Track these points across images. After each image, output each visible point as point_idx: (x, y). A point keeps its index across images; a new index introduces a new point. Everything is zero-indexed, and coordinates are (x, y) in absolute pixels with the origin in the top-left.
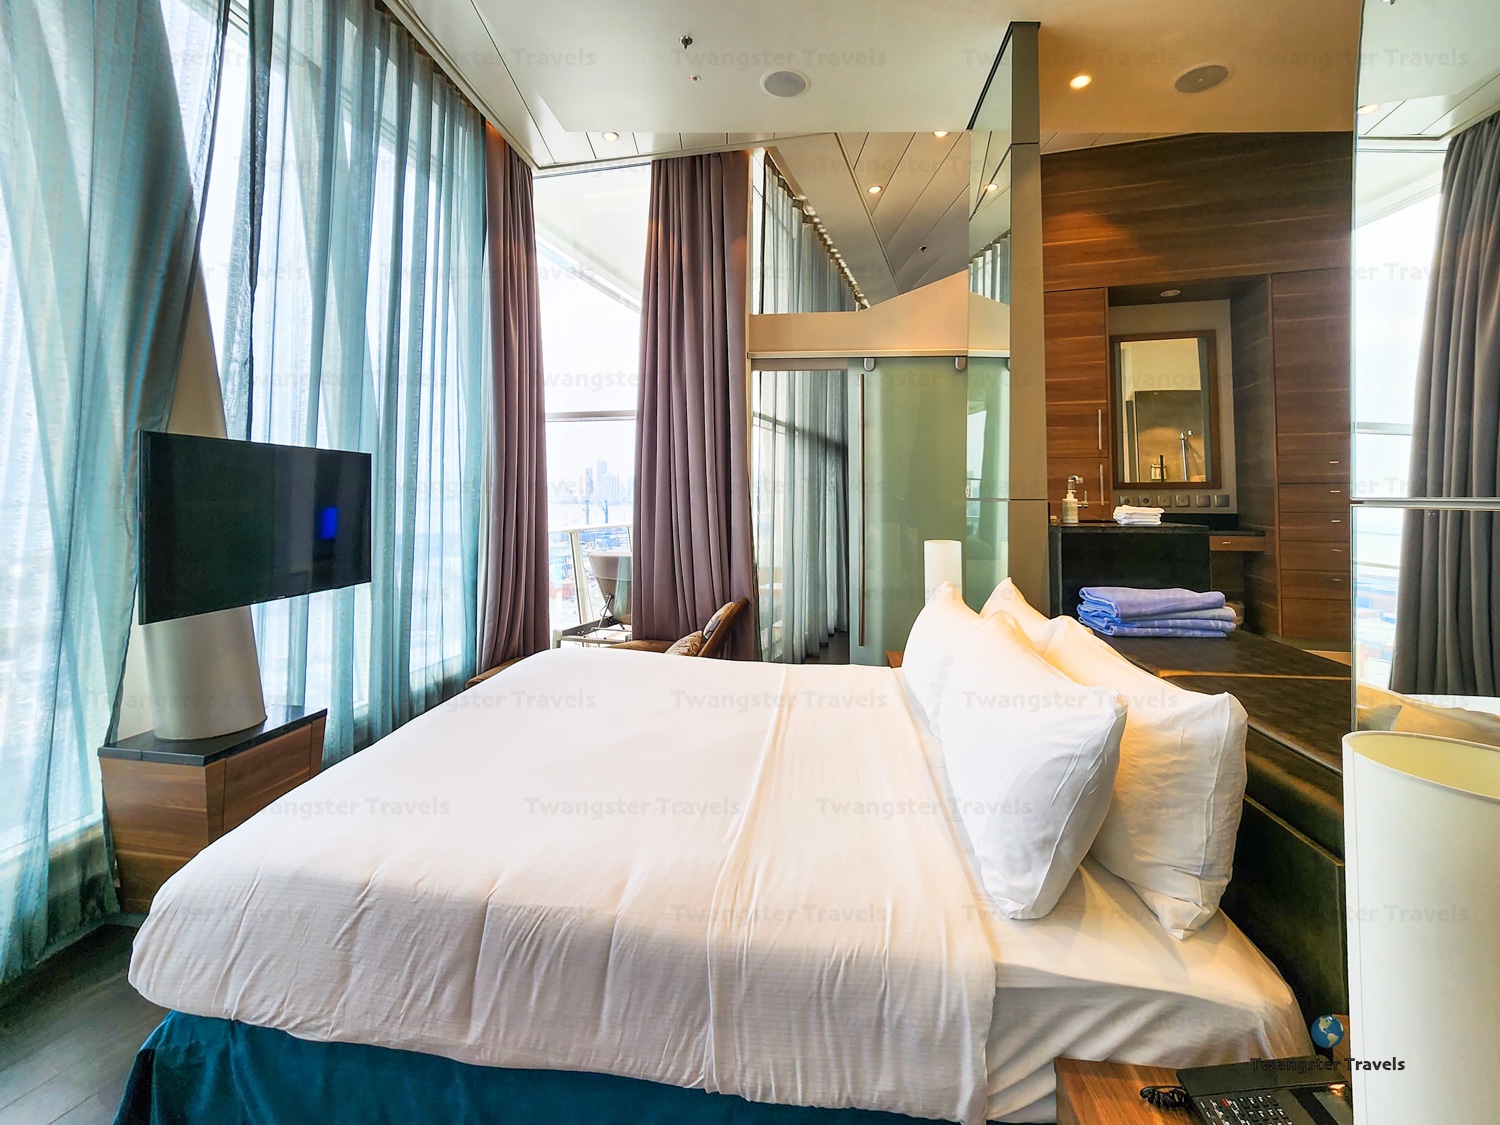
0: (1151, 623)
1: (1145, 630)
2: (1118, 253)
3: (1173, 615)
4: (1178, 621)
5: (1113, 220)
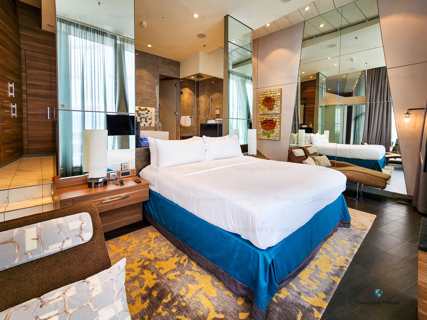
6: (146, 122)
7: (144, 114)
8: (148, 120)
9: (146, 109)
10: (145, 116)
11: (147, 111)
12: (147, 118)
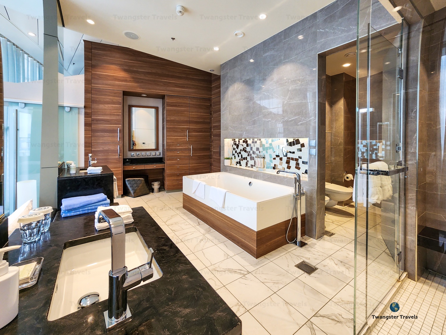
0: (79, 210)
1: (76, 213)
2: (126, 81)
3: (87, 206)
4: (89, 207)
5: (126, 71)
6: (299, 169)
7: (294, 153)
8: (301, 165)
9: (298, 142)
10: (295, 156)
11: (298, 146)
12: (300, 161)
